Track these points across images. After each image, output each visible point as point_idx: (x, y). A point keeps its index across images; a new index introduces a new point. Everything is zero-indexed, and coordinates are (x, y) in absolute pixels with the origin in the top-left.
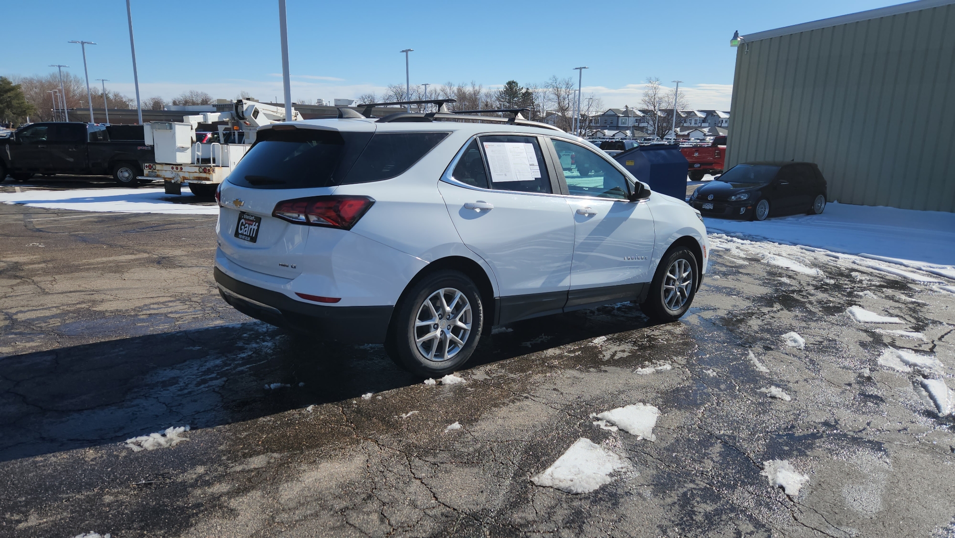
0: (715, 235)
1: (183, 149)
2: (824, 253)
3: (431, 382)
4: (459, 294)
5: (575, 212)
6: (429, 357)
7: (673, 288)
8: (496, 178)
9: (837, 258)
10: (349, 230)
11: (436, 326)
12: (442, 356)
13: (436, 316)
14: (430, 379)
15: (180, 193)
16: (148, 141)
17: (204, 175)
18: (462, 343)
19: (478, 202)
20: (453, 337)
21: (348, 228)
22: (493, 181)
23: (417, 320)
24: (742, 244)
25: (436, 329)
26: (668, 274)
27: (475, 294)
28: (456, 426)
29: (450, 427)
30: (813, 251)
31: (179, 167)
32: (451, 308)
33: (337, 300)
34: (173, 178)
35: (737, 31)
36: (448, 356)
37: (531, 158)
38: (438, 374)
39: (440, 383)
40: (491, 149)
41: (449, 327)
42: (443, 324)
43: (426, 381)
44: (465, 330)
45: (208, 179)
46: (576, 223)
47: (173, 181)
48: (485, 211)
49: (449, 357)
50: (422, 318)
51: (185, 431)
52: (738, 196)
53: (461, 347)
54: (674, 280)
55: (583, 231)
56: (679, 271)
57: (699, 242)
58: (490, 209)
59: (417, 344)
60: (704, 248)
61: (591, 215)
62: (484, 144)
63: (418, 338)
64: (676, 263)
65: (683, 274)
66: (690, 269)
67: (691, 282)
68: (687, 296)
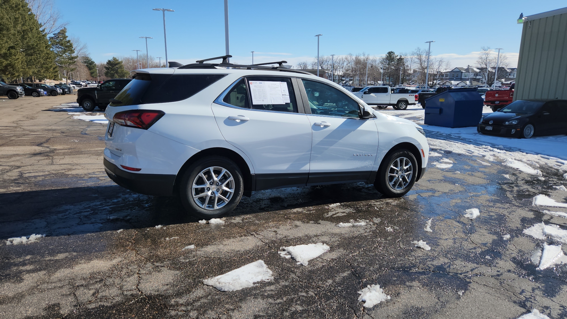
0: (484, 146)
2: (555, 160)
3: (204, 221)
4: (224, 171)
5: (312, 124)
6: (203, 207)
7: (396, 176)
8: (255, 103)
9: (563, 164)
10: (147, 129)
11: (208, 189)
12: (213, 207)
13: (207, 183)
14: (204, 220)
18: (227, 200)
19: (238, 116)
20: (220, 196)
21: (147, 128)
22: (253, 104)
23: (194, 184)
24: (498, 153)
25: (209, 190)
26: (392, 166)
27: (236, 171)
28: (192, 247)
29: (186, 247)
30: (548, 159)
32: (218, 179)
33: (140, 170)
35: (522, 14)
36: (216, 207)
37: (284, 91)
38: (208, 217)
39: (208, 223)
40: (254, 85)
41: (218, 190)
42: (214, 188)
43: (200, 221)
44: (231, 193)
46: (313, 131)
48: (243, 121)
49: (218, 208)
50: (197, 184)
51: (42, 237)
52: (511, 122)
53: (227, 202)
54: (397, 171)
55: (319, 136)
56: (401, 165)
57: (417, 147)
58: (247, 121)
59: (195, 199)
60: (422, 150)
61: (326, 127)
62: (250, 82)
63: (195, 195)
64: (398, 159)
65: (404, 167)
66: (410, 164)
67: (412, 172)
68: (408, 181)
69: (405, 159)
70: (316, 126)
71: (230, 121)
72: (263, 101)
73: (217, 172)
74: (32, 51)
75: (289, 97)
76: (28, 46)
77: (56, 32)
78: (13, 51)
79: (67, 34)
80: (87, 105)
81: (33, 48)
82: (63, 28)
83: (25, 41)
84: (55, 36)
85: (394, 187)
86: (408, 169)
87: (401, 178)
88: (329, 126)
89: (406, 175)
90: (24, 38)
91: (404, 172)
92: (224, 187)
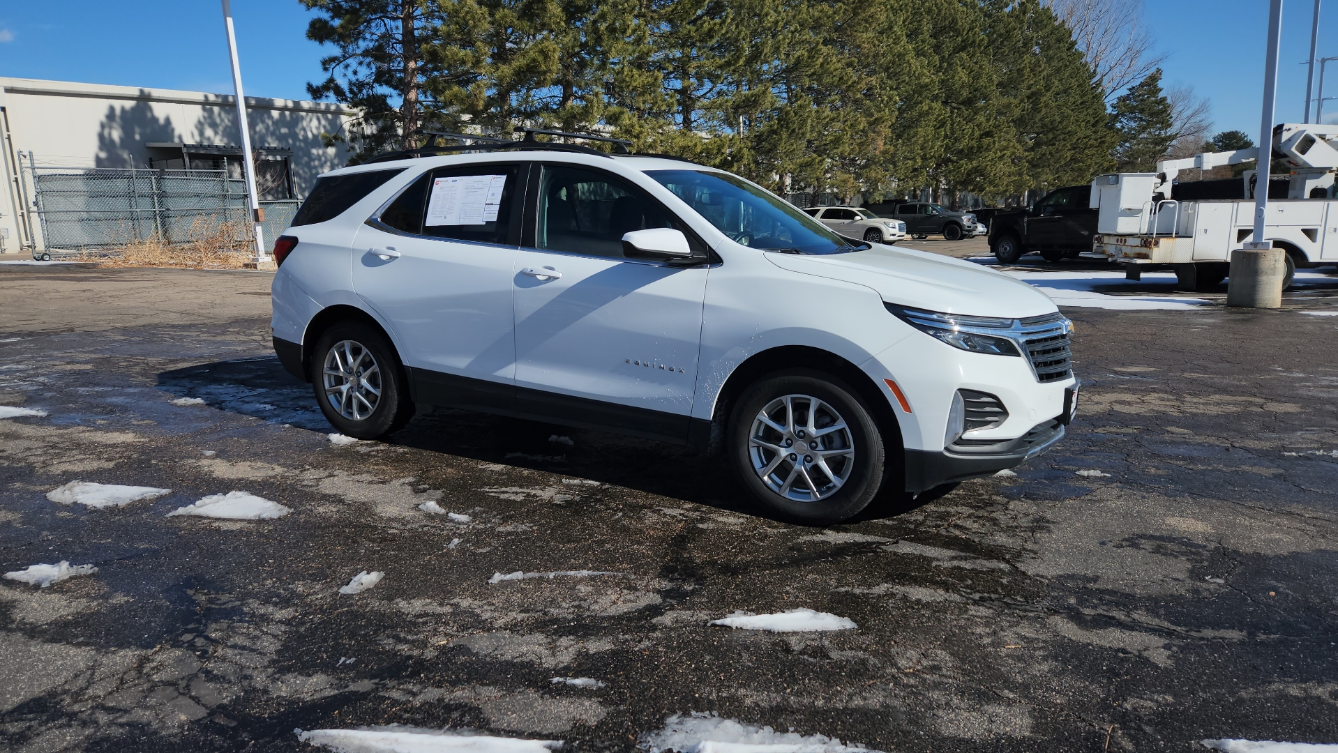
1: (1131, 212)
4: (365, 351)
5: (517, 271)
8: (429, 222)
10: (280, 267)
11: (347, 380)
15: (1139, 279)
16: (1093, 204)
17: (1144, 250)
18: (372, 408)
19: (388, 248)
20: (359, 397)
22: (426, 225)
23: (325, 366)
31: (1123, 239)
32: (357, 363)
34: (1112, 256)
36: (357, 417)
37: (492, 195)
42: (351, 380)
44: (375, 396)
45: (1146, 256)
46: (516, 288)
47: (1110, 259)
50: (329, 367)
53: (372, 413)
54: (788, 437)
55: (530, 302)
56: (801, 421)
57: (861, 367)
58: (397, 257)
59: (328, 393)
60: (892, 384)
61: (550, 279)
62: (437, 179)
63: (331, 386)
64: (787, 400)
65: (811, 429)
66: (841, 424)
67: (850, 453)
68: (837, 482)
69: (814, 403)
70: (526, 278)
71: (371, 259)
72: (445, 217)
73: (356, 352)
74: (1051, 136)
75: (498, 207)
76: (1043, 126)
77: (1137, 83)
78: (986, 141)
79: (1160, 84)
80: (1006, 249)
81: (1054, 128)
82: (1153, 70)
83: (1039, 116)
84: (1132, 94)
85: (780, 486)
86: (837, 441)
87: (809, 465)
88: (556, 278)
89: (827, 460)
90: (1036, 109)
91: (820, 447)
92: (364, 382)
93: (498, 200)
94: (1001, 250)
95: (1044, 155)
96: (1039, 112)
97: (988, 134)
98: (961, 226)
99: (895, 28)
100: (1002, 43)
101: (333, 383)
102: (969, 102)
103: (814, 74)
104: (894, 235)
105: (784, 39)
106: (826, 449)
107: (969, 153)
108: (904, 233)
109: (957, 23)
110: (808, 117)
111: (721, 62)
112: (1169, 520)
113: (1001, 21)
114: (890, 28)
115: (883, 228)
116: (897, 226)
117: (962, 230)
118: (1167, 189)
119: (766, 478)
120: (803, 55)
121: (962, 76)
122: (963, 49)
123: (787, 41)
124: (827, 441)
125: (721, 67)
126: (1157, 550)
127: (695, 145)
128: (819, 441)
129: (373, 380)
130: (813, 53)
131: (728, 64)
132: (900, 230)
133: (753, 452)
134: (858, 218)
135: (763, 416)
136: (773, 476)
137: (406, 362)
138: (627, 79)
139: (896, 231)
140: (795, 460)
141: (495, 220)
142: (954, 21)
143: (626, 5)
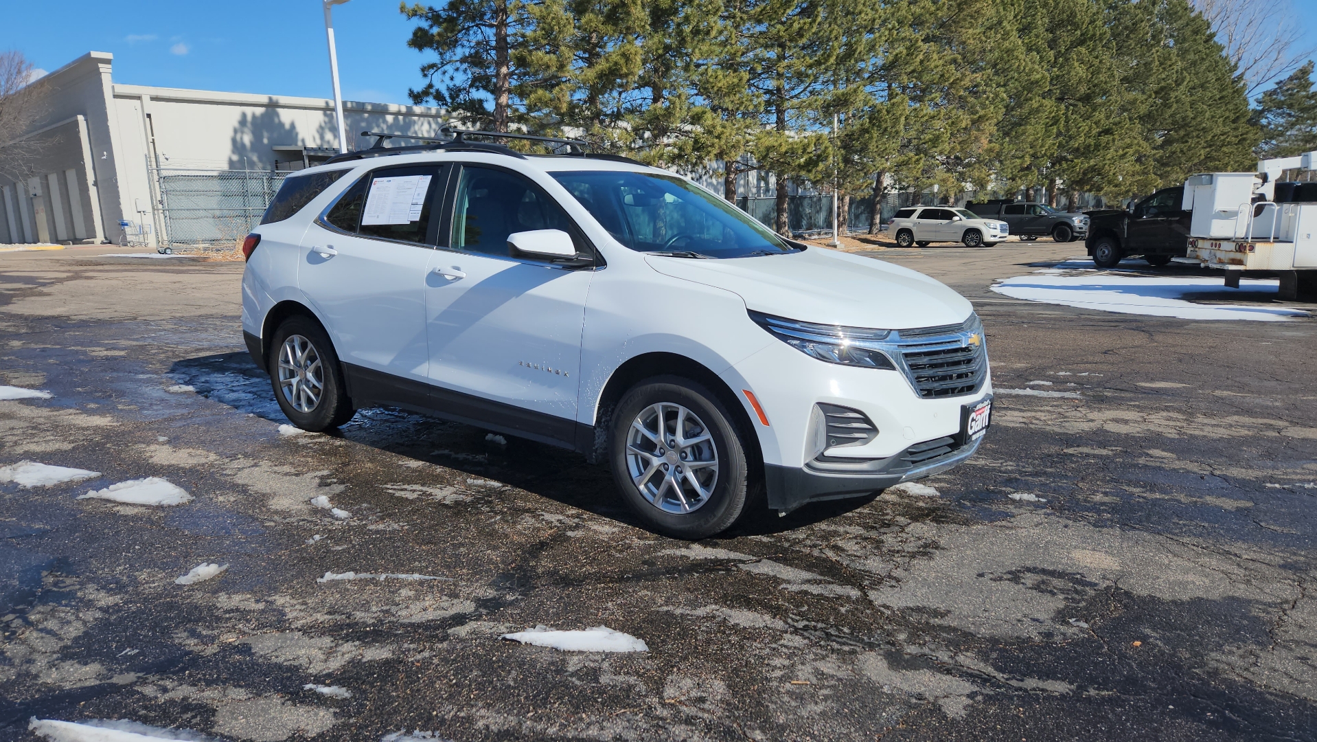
1: (1226, 215)
4: (311, 345)
7: (651, 460)
15: (1237, 286)
16: (1186, 206)
17: (1238, 256)
18: (317, 401)
19: (329, 246)
20: (307, 391)
22: (363, 224)
23: (280, 360)
25: (294, 376)
31: (1218, 243)
34: (1205, 261)
36: (305, 409)
40: (377, 187)
45: (1240, 262)
46: (427, 287)
47: (1202, 265)
50: (283, 360)
53: (315, 406)
54: (660, 446)
55: (440, 300)
56: (671, 430)
57: (721, 377)
58: (334, 256)
59: (282, 385)
60: (750, 395)
61: (458, 278)
62: (375, 179)
63: (285, 379)
64: (659, 407)
65: (679, 438)
66: (706, 435)
67: (715, 465)
68: (704, 495)
69: (682, 412)
71: (314, 257)
72: (378, 217)
73: (304, 347)
74: (1182, 133)
75: (420, 208)
77: (1285, 76)
78: (1105, 139)
79: (1312, 77)
80: (1104, 252)
81: (1186, 125)
82: (1303, 63)
83: (1170, 112)
84: (1280, 88)
85: (654, 495)
86: (706, 453)
87: (680, 477)
88: (461, 278)
89: (696, 472)
90: (1166, 105)
91: (690, 457)
92: (310, 376)
93: (422, 201)
94: (1099, 253)
95: (1174, 153)
96: (1170, 107)
97: (1107, 132)
98: (1071, 228)
99: (1005, 23)
100: (1128, 36)
101: (288, 376)
102: (1087, 99)
103: (913, 71)
104: (995, 236)
105: (880, 36)
106: (696, 459)
107: (1085, 152)
108: (1007, 234)
109: (1075, 16)
110: (901, 115)
111: (809, 61)
112: (1077, 554)
113: (1128, 13)
114: (1000, 23)
115: (983, 229)
116: (999, 228)
117: (1072, 232)
118: (1269, 191)
119: (642, 487)
120: (901, 52)
121: (1080, 71)
122: (1081, 42)
123: (883, 38)
124: (697, 451)
125: (810, 66)
126: (1037, 587)
127: (780, 145)
128: (688, 451)
129: (317, 374)
130: (912, 49)
131: (819, 63)
132: (1002, 230)
133: (631, 460)
134: (956, 218)
135: (638, 423)
136: (650, 485)
137: (342, 358)
138: (711, 80)
139: (998, 232)
140: (667, 470)
141: (418, 219)
142: (1073, 14)
143: (710, 7)
